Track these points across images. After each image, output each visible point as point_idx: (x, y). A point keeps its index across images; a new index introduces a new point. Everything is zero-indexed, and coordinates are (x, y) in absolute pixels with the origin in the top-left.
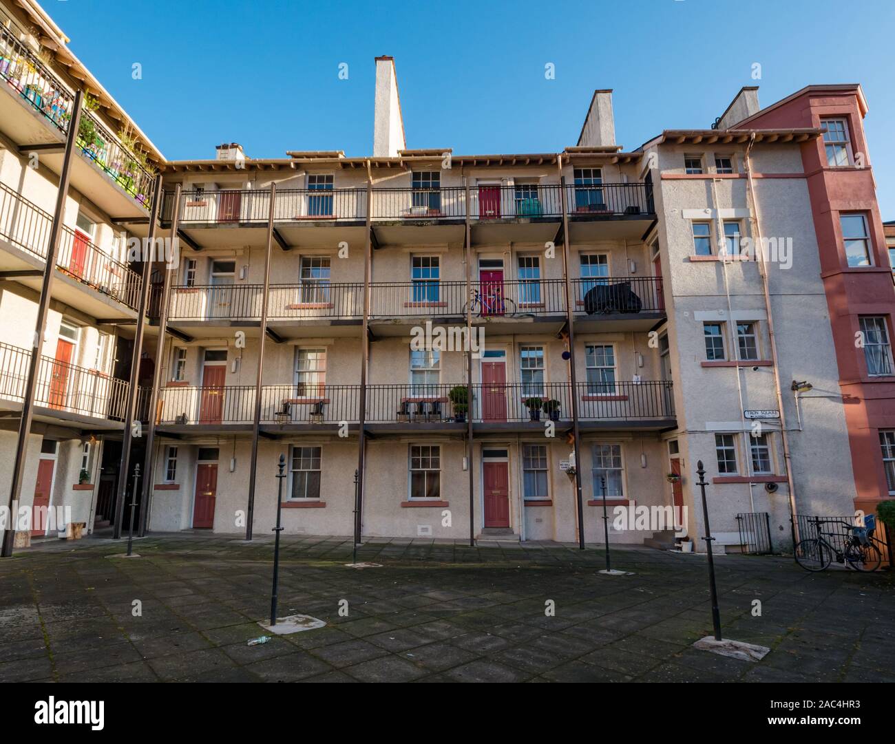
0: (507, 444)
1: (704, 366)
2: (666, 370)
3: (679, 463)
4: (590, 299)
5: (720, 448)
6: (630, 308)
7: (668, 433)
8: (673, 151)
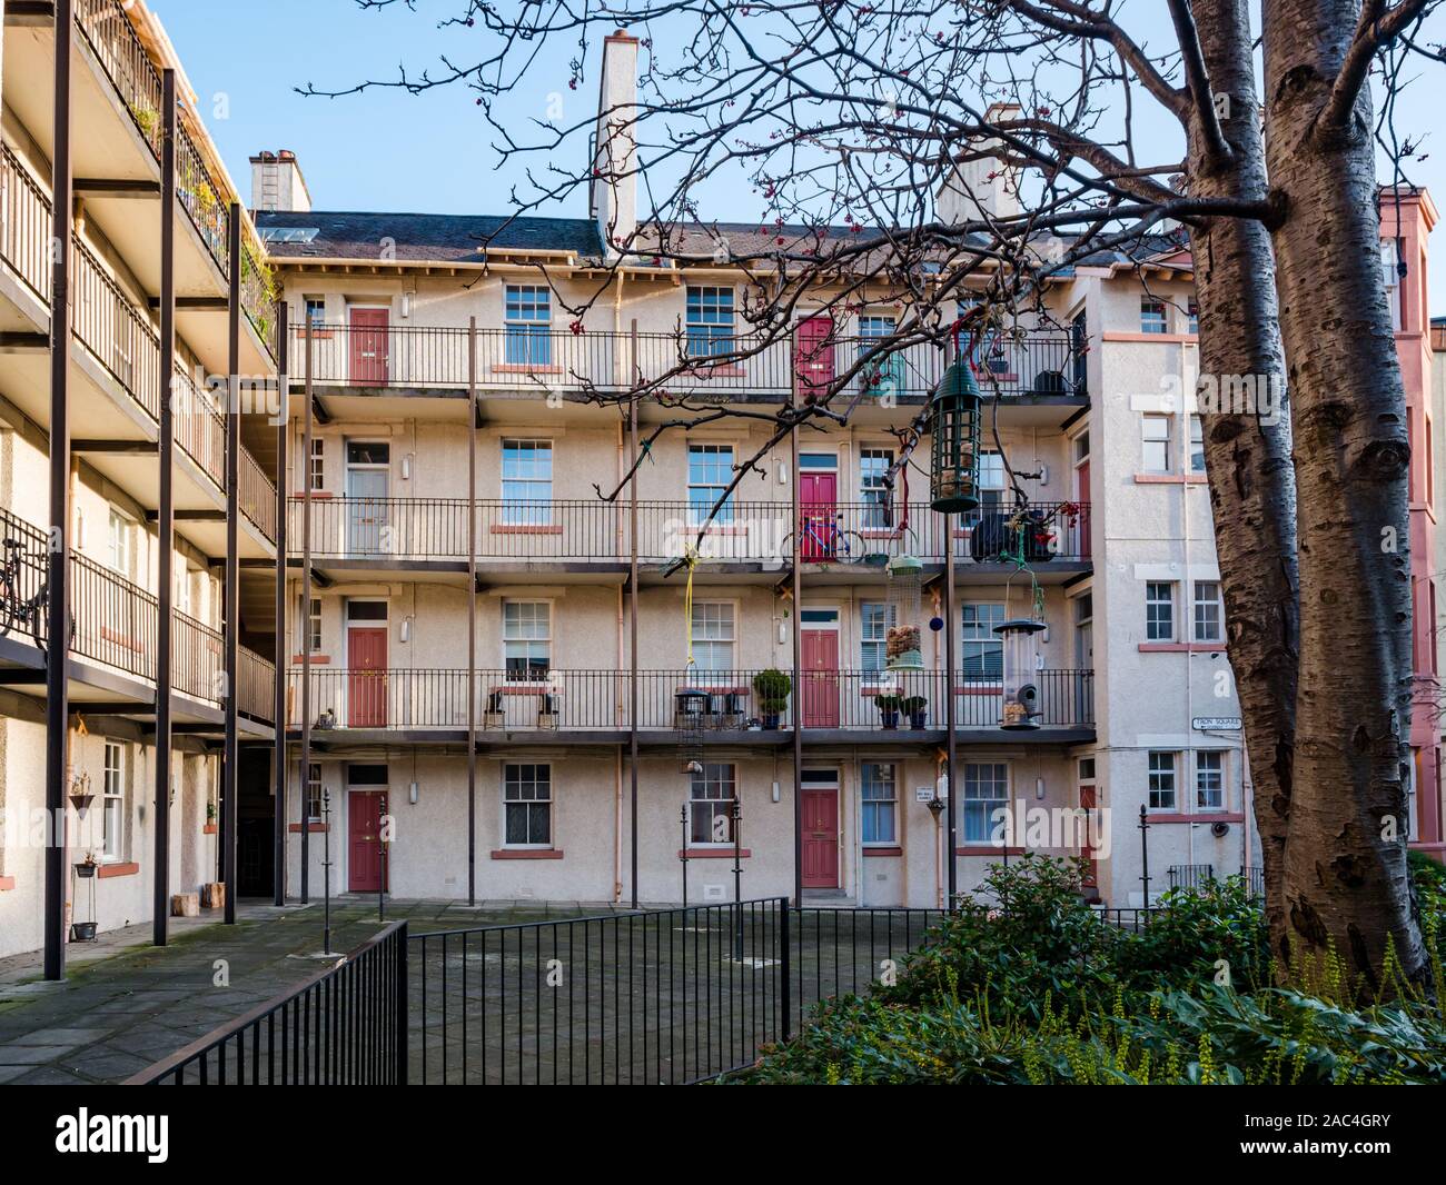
0: (839, 762)
1: (1142, 650)
2: (1084, 650)
3: (1093, 792)
4: (981, 537)
5: (1154, 772)
6: (1039, 552)
7: (1080, 747)
8: (1125, 290)
